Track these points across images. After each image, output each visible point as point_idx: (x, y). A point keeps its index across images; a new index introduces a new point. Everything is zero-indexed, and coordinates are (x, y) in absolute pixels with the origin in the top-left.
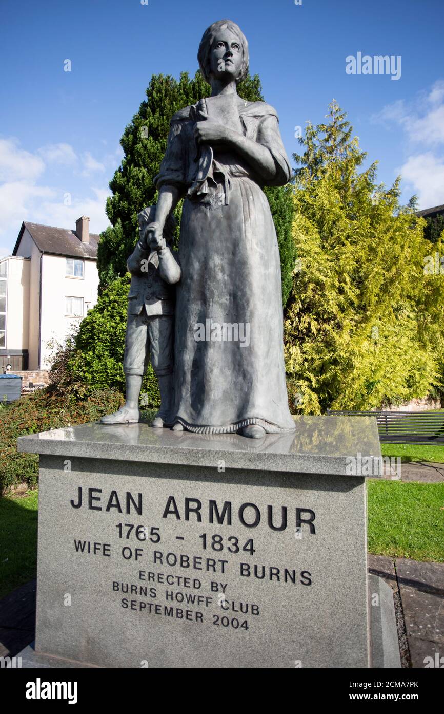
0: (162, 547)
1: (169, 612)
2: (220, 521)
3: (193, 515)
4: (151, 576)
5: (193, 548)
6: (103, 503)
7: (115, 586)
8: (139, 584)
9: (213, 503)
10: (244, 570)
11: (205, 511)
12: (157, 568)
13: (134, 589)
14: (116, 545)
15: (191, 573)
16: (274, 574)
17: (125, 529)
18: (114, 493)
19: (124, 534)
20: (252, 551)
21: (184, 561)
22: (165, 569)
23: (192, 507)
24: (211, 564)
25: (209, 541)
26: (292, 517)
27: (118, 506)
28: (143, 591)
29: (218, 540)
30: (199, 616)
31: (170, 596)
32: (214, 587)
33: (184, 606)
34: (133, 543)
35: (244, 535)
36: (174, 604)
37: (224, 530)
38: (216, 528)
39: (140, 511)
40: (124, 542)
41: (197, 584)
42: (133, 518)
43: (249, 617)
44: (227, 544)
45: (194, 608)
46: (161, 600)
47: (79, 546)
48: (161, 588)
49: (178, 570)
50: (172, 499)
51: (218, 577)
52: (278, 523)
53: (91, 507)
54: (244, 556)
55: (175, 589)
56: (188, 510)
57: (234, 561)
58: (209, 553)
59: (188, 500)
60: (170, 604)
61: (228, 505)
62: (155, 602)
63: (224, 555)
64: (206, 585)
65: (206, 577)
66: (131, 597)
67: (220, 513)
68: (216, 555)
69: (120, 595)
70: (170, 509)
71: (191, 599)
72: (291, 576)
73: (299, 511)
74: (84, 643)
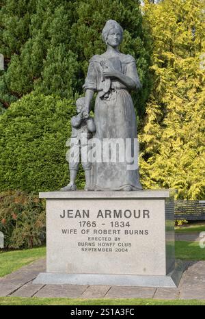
0: (96, 228)
1: (100, 250)
2: (118, 217)
3: (108, 216)
4: (93, 238)
5: (108, 227)
6: (74, 215)
7: (79, 244)
8: (88, 242)
9: (115, 211)
10: (126, 232)
11: (112, 214)
12: (95, 235)
13: (86, 244)
14: (79, 229)
15: (107, 236)
16: (136, 232)
17: (82, 224)
18: (78, 211)
19: (82, 225)
20: (129, 226)
21: (105, 232)
22: (98, 236)
23: (108, 213)
24: (115, 232)
25: (114, 224)
26: (142, 213)
27: (80, 215)
28: (90, 244)
29: (117, 223)
30: (111, 250)
31: (100, 244)
32: (116, 239)
33: (105, 247)
34: (86, 228)
35: (126, 221)
36: (102, 247)
37: (119, 220)
38: (116, 219)
39: (88, 217)
40: (82, 228)
41: (110, 239)
42: (86, 219)
43: (128, 247)
44: (120, 224)
45: (109, 247)
46: (97, 246)
47: (64, 232)
48: (97, 242)
49: (103, 235)
50: (100, 211)
51: (117, 236)
52: (137, 216)
53: (68, 217)
54: (126, 228)
55: (102, 242)
56: (106, 214)
57: (123, 230)
58: (114, 228)
59: (106, 211)
60: (100, 247)
61: (120, 211)
62: (94, 247)
63: (119, 228)
64: (113, 239)
65: (113, 236)
66: (85, 247)
67: (118, 214)
68: (116, 229)
69: (81, 247)
70: (100, 214)
71: (108, 245)
72: (141, 232)
73: (144, 211)
74: (67, 265)
